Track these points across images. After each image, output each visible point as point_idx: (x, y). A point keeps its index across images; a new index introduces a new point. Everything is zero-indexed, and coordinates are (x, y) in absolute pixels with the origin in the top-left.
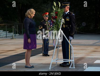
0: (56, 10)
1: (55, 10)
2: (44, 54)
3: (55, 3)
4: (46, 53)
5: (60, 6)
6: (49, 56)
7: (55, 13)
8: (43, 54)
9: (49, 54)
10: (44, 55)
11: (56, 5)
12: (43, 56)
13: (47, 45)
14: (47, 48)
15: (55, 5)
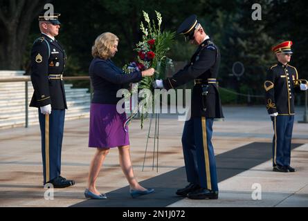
0: (151, 34)
1: (147, 33)
2: (278, 165)
3: (146, 15)
4: (285, 163)
5: (160, 22)
6: (292, 170)
7: (149, 43)
8: (274, 165)
9: (292, 165)
10: (277, 167)
11: (148, 21)
12: (275, 170)
13: (287, 138)
14: (288, 147)
15: (146, 20)
